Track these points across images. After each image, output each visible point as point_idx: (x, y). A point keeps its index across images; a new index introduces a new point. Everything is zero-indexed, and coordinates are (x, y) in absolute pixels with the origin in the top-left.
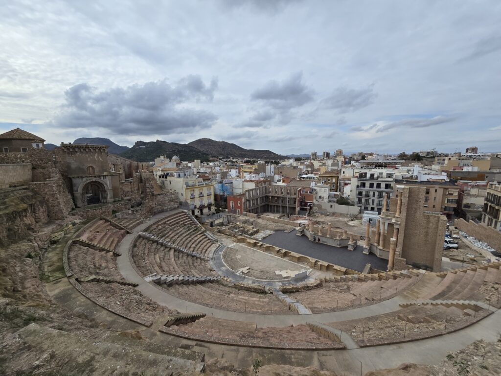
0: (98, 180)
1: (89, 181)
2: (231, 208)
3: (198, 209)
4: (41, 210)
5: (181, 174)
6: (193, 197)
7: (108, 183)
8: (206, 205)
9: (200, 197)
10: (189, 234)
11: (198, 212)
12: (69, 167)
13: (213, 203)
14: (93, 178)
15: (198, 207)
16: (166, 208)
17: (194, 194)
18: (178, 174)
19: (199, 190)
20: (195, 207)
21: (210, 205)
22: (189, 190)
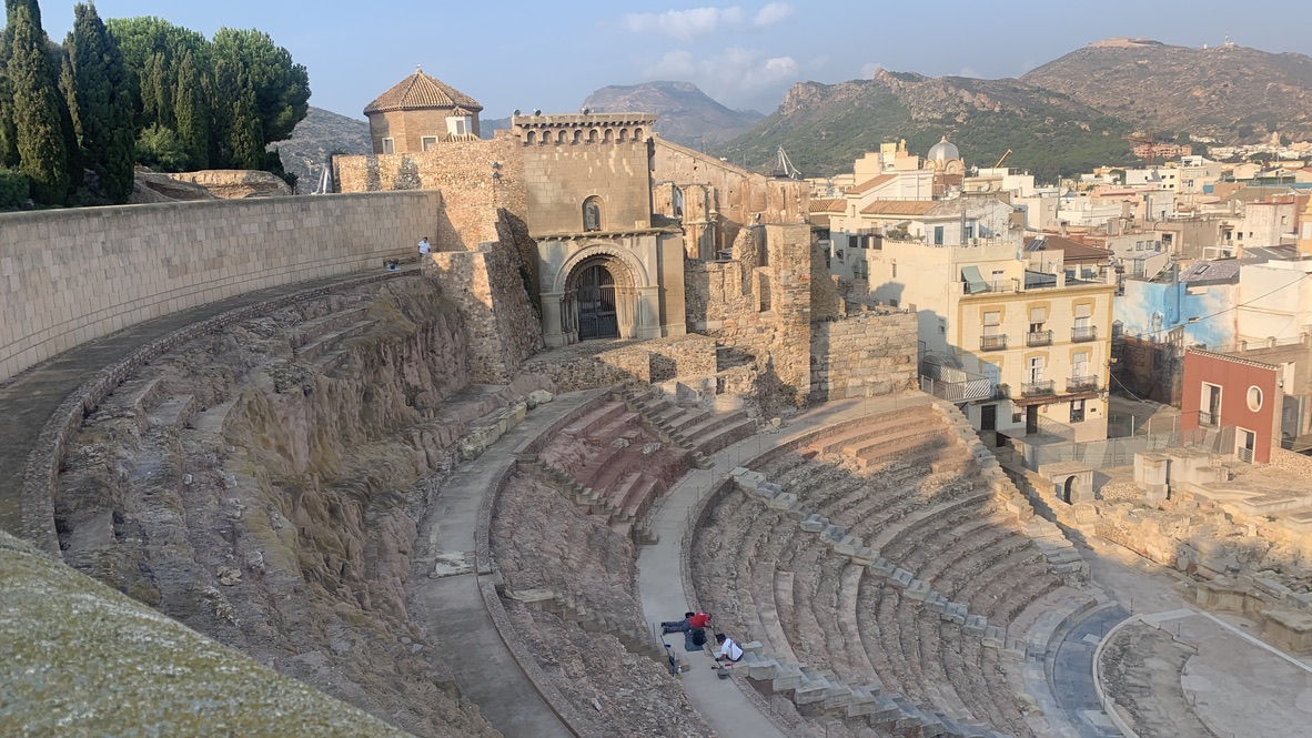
0: (613, 250)
1: (584, 254)
2: (1205, 419)
3: (1015, 403)
4: (450, 345)
5: (946, 226)
6: (995, 342)
7: (648, 258)
8: (1060, 389)
9: (1030, 345)
10: (943, 515)
11: (1016, 418)
13: (1103, 381)
14: (600, 241)
15: (1015, 393)
16: (858, 382)
17: (1004, 329)
18: (932, 227)
19: (1031, 308)
20: (1001, 394)
21: (1082, 391)
22: (975, 309)
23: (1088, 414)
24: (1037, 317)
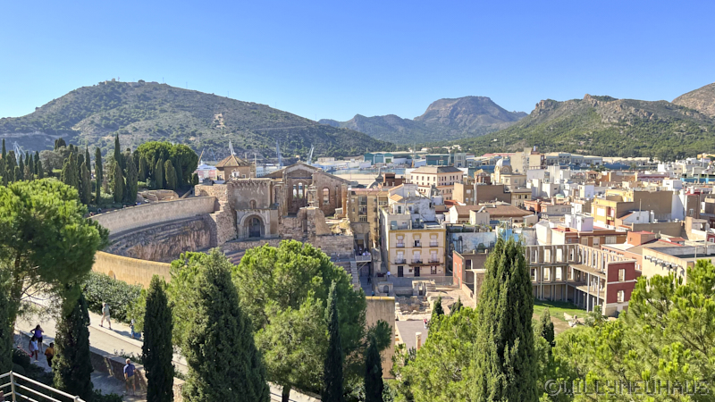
0: (258, 214)
1: (250, 215)
3: (410, 266)
4: (204, 237)
6: (401, 245)
7: (267, 216)
8: (425, 262)
9: (414, 247)
11: (410, 271)
12: (236, 200)
13: (442, 261)
14: (254, 211)
15: (409, 262)
17: (404, 241)
19: (414, 236)
20: (404, 262)
21: (436, 263)
22: (394, 234)
23: (438, 272)
24: (417, 238)
